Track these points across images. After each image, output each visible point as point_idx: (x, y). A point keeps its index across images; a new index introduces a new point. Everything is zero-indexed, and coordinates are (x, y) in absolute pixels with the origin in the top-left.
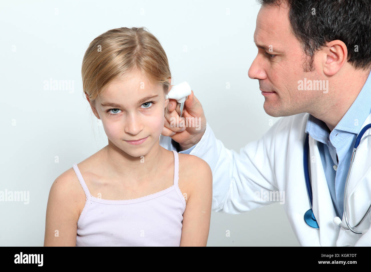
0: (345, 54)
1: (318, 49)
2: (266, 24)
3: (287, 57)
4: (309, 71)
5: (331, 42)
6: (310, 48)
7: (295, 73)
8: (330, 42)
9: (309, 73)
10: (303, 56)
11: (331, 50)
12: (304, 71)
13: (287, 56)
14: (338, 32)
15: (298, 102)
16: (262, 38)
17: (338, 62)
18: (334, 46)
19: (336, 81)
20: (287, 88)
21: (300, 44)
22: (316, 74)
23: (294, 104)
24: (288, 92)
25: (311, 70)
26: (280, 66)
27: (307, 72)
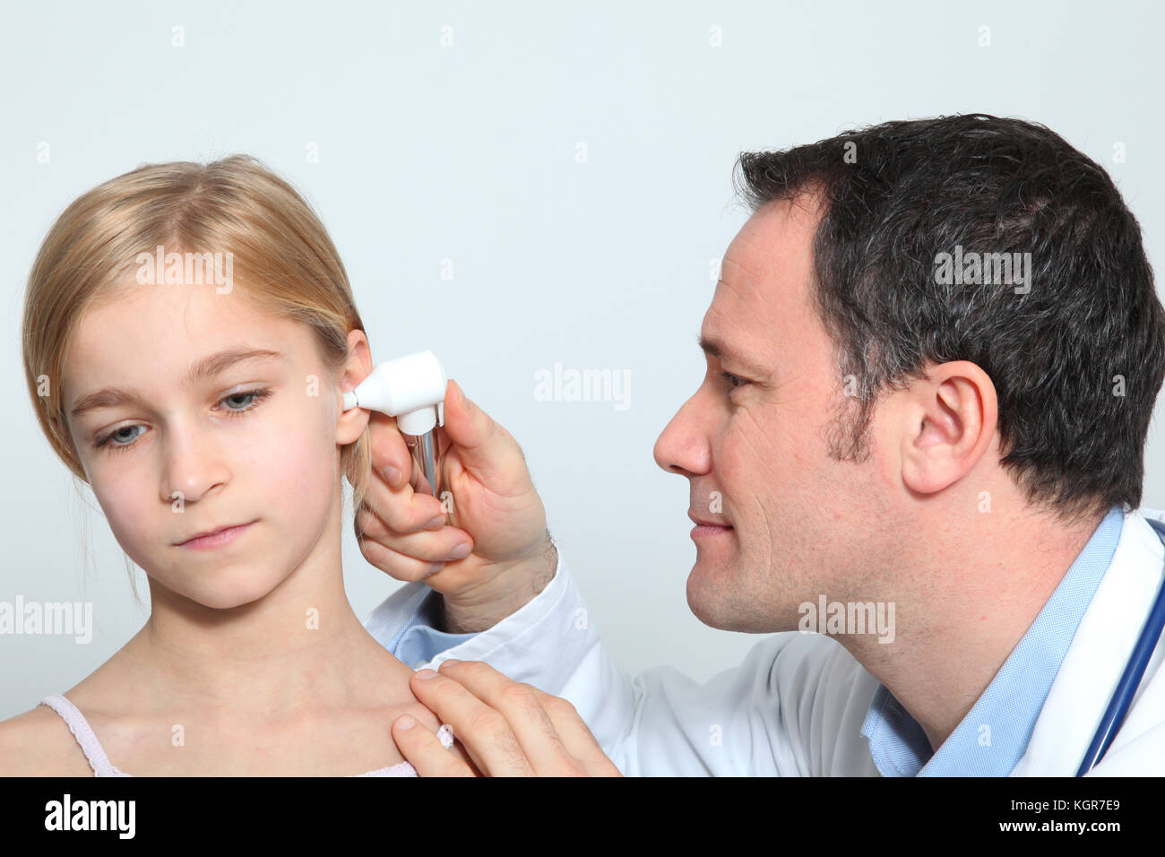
0: (985, 422)
1: (895, 381)
2: (738, 266)
3: (779, 390)
4: (848, 457)
5: (942, 365)
6: (863, 372)
7: (796, 457)
8: (940, 363)
9: (847, 465)
10: (833, 398)
11: (939, 399)
12: (830, 455)
13: (778, 387)
14: (974, 330)
15: (797, 574)
16: (718, 313)
17: (958, 449)
18: (949, 382)
19: (947, 531)
20: (764, 509)
21: (831, 351)
22: (871, 476)
23: (781, 581)
24: (767, 527)
25: (854, 457)
26: (751, 420)
27: (839, 459)
